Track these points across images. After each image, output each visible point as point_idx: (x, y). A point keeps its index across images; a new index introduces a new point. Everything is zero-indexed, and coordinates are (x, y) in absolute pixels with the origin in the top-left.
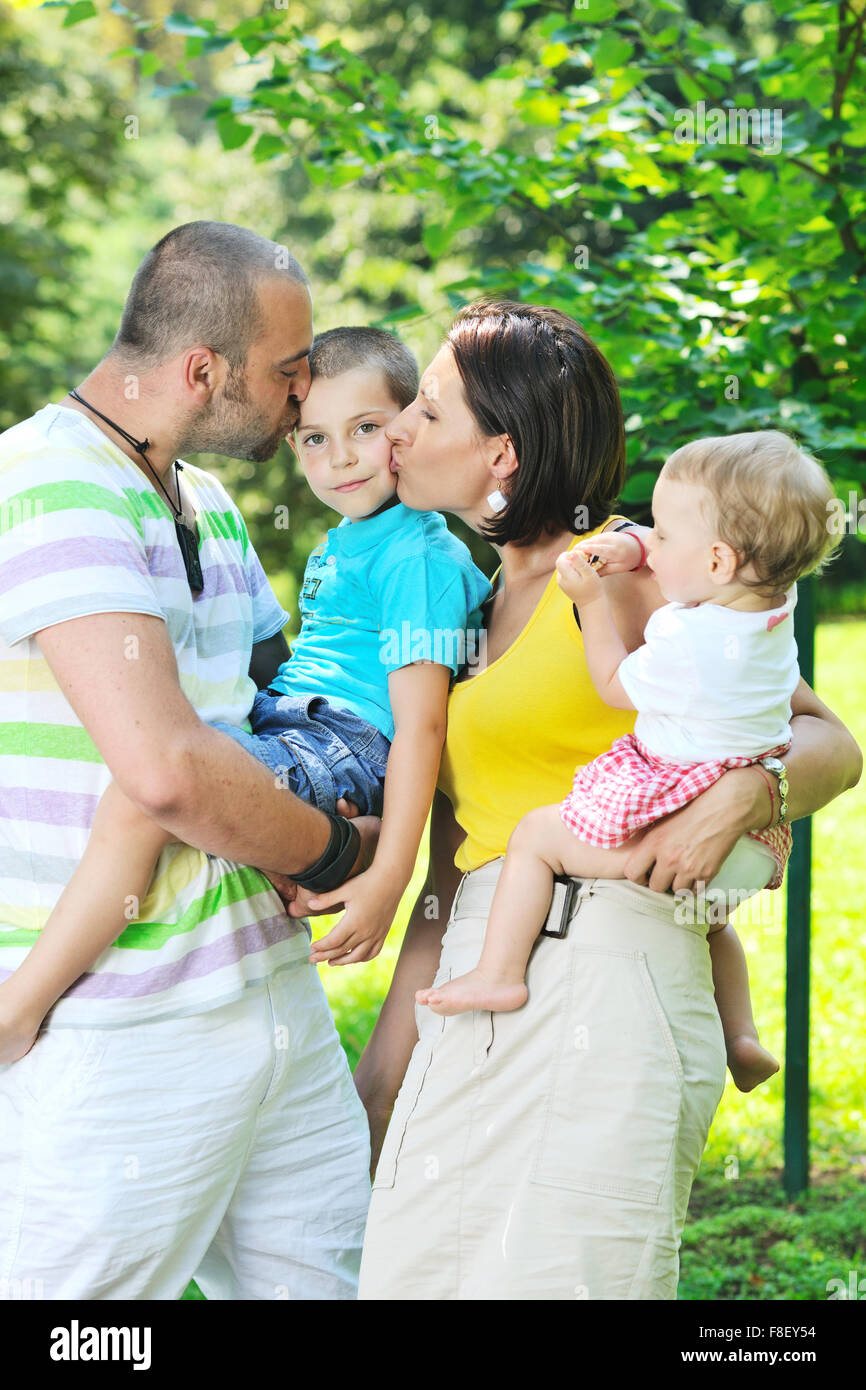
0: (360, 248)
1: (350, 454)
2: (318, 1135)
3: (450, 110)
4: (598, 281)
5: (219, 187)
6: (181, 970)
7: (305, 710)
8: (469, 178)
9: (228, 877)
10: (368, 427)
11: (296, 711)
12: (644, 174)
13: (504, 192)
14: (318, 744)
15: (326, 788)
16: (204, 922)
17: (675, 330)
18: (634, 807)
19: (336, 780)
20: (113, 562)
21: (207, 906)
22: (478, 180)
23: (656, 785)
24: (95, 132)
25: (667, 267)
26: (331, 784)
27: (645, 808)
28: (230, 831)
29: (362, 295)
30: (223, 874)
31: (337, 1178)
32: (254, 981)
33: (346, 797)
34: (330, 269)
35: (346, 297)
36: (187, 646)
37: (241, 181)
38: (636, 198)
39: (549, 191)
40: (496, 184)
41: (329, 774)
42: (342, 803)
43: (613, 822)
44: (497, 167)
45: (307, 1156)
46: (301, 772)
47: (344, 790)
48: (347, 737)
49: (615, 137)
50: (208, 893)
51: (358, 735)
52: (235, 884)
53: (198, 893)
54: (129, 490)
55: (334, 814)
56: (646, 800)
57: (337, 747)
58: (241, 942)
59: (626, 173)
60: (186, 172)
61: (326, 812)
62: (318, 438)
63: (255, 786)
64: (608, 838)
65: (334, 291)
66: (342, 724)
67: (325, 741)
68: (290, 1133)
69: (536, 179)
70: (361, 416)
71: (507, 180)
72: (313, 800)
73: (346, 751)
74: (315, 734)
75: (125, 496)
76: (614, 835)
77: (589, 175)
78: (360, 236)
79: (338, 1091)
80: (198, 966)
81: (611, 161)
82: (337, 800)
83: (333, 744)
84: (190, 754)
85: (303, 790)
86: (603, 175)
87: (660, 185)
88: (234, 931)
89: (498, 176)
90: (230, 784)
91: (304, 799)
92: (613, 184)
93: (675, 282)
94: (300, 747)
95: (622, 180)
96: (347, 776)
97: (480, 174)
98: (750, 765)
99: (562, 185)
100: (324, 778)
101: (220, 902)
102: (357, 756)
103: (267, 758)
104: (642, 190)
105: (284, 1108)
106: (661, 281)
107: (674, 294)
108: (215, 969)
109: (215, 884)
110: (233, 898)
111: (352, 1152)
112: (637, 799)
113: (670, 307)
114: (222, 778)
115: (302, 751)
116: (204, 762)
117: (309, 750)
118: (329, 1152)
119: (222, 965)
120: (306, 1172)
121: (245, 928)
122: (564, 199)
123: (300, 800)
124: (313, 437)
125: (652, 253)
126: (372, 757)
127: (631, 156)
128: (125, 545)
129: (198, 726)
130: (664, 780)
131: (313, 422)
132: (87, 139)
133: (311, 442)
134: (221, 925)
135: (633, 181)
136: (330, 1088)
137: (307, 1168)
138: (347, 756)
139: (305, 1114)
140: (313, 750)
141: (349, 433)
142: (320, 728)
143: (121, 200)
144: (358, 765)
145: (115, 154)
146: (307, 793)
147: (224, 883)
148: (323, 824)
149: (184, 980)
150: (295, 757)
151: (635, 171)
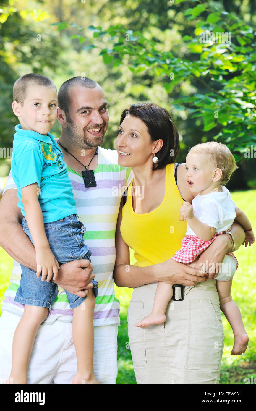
0: (130, 82)
3: (155, 40)
4: (216, 98)
5: (88, 66)
8: (177, 70)
12: (228, 66)
13: (189, 73)
17: (240, 112)
18: (194, 249)
22: (181, 70)
24: (52, 51)
25: (236, 93)
27: (197, 249)
29: (131, 95)
34: (121, 89)
35: (127, 96)
37: (94, 63)
38: (226, 73)
39: (201, 72)
40: (186, 71)
43: (189, 254)
44: (185, 66)
49: (219, 55)
59: (222, 66)
60: (77, 61)
64: (188, 259)
65: (123, 95)
69: (197, 69)
71: (188, 70)
76: (190, 258)
77: (211, 67)
78: (130, 78)
81: (218, 63)
86: (215, 67)
87: (232, 69)
89: (186, 69)
92: (219, 69)
93: (239, 97)
95: (221, 68)
98: (223, 234)
99: (204, 71)
104: (227, 70)
106: (235, 97)
107: (239, 101)
113: (238, 105)
122: (205, 75)
125: (231, 89)
127: (224, 61)
132: (49, 53)
135: (224, 68)
143: (59, 70)
145: (57, 57)
151: (225, 65)
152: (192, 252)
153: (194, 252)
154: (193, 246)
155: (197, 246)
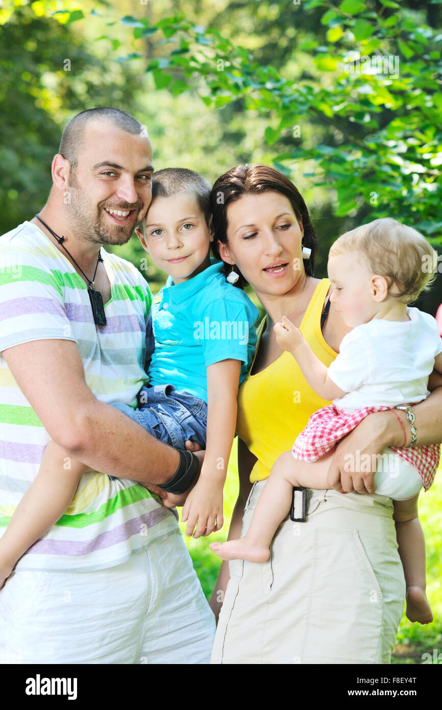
1: (179, 241)
2: (182, 630)
6: (96, 544)
7: (164, 392)
8: (287, 100)
9: (122, 492)
10: (188, 226)
11: (159, 393)
12: (383, 97)
13: (306, 107)
14: (171, 410)
15: (176, 436)
16: (108, 517)
17: (399, 180)
18: (319, 434)
19: (184, 430)
20: (42, 311)
21: (109, 508)
22: (291, 102)
23: (333, 422)
25: (395, 147)
26: (180, 432)
28: (115, 460)
30: (119, 490)
31: (195, 654)
32: (137, 549)
33: (191, 439)
34: (244, 159)
36: (94, 359)
37: (199, 115)
38: (378, 110)
39: (331, 107)
40: (302, 103)
41: (179, 427)
42: (188, 443)
44: (302, 94)
45: (177, 642)
46: (162, 427)
47: (189, 436)
48: (189, 407)
49: (368, 78)
50: (109, 501)
51: (194, 405)
52: (126, 495)
53: (104, 501)
54: (55, 271)
55: (182, 449)
56: (327, 431)
57: (183, 412)
58: (130, 528)
59: (374, 97)
60: (172, 111)
61: (177, 448)
62: (159, 231)
63: (128, 435)
66: (185, 400)
67: (177, 409)
68: (166, 629)
69: (324, 101)
70: (186, 219)
71: (307, 101)
72: (170, 442)
73: (188, 413)
74: (171, 406)
75: (51, 273)
79: (194, 604)
80: (104, 542)
81: (366, 90)
82: (185, 441)
83: (181, 410)
84: (88, 418)
85: (164, 437)
87: (391, 103)
88: (125, 522)
89: (302, 99)
90: (113, 434)
91: (164, 442)
92: (366, 102)
93: (400, 155)
94: (163, 414)
95: (372, 100)
96: (189, 427)
97: (292, 98)
99: (337, 104)
100: (176, 429)
101: (116, 506)
102: (195, 416)
103: (142, 420)
104: (382, 106)
105: (161, 615)
106: (392, 154)
107: (398, 161)
108: (114, 544)
109: (113, 496)
110: (125, 503)
111: (204, 638)
112: (321, 429)
113: (396, 168)
114: (108, 431)
115: (163, 416)
116: (97, 423)
117: (168, 415)
118: (190, 639)
119: (118, 542)
120: (176, 651)
121: (132, 520)
122: (339, 111)
123: (162, 444)
124: (156, 231)
125: (388, 139)
126: (203, 416)
127: (376, 87)
128: (50, 300)
129: (94, 402)
130: (338, 420)
131: (157, 222)
132: (118, 94)
133: (155, 234)
134: (117, 519)
135: (378, 101)
136: (188, 603)
137: (177, 648)
138: (189, 416)
139: (174, 619)
140: (170, 415)
141: (178, 230)
142: (174, 402)
144: (195, 421)
146: (166, 439)
147: (119, 495)
148: (174, 456)
149: (96, 550)
150: (159, 419)
151: (378, 95)
152: (313, 440)
153: (317, 440)
154: (318, 429)
155: (325, 428)
